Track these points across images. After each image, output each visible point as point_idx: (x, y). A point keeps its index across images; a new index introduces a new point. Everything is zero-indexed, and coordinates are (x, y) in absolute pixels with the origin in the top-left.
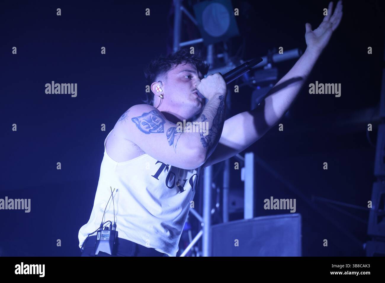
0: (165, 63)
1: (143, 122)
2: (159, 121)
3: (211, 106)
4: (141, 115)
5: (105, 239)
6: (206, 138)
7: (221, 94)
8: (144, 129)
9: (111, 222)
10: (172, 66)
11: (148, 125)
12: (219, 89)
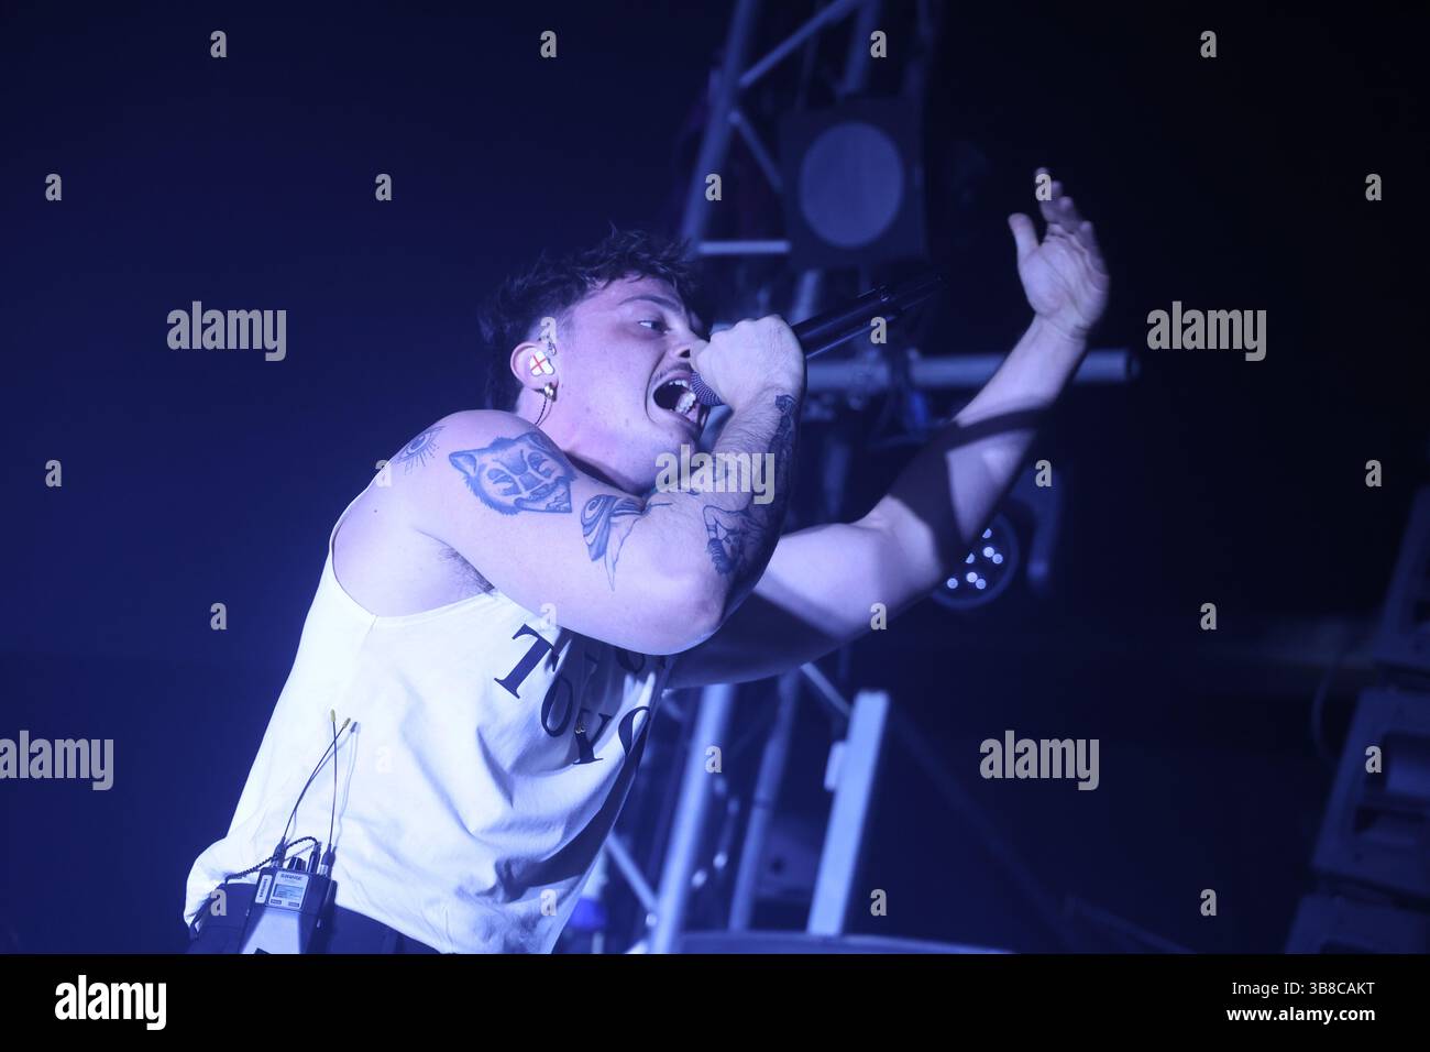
0: (564, 276)
1: (491, 471)
2: (553, 472)
3: (747, 428)
4: (486, 446)
5: (285, 903)
6: (728, 542)
7: (783, 389)
8: (495, 496)
9: (317, 843)
10: (589, 286)
11: (513, 481)
12: (778, 373)
